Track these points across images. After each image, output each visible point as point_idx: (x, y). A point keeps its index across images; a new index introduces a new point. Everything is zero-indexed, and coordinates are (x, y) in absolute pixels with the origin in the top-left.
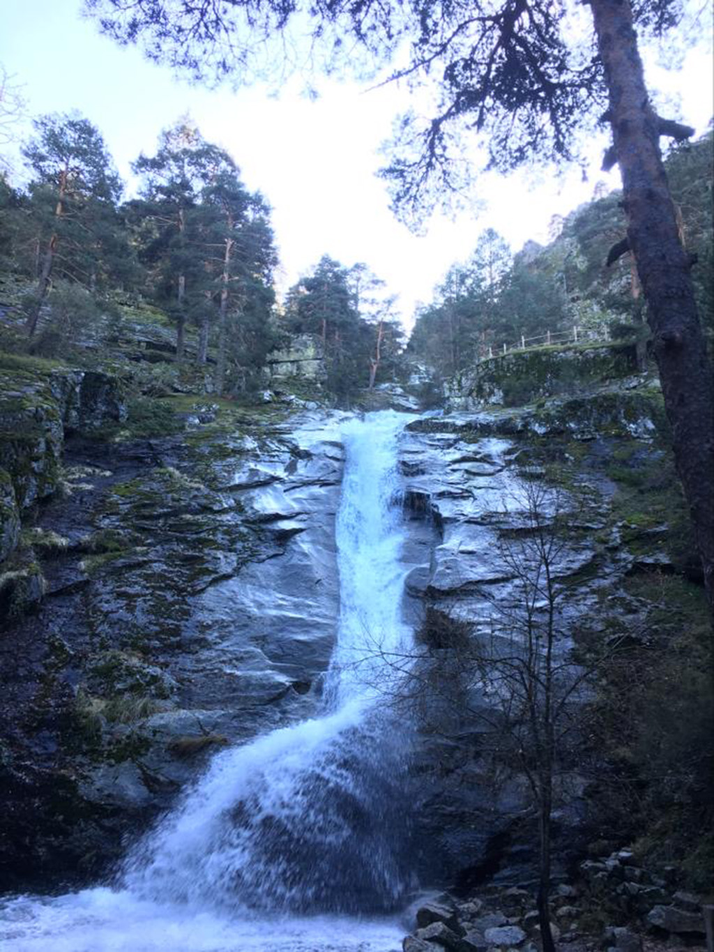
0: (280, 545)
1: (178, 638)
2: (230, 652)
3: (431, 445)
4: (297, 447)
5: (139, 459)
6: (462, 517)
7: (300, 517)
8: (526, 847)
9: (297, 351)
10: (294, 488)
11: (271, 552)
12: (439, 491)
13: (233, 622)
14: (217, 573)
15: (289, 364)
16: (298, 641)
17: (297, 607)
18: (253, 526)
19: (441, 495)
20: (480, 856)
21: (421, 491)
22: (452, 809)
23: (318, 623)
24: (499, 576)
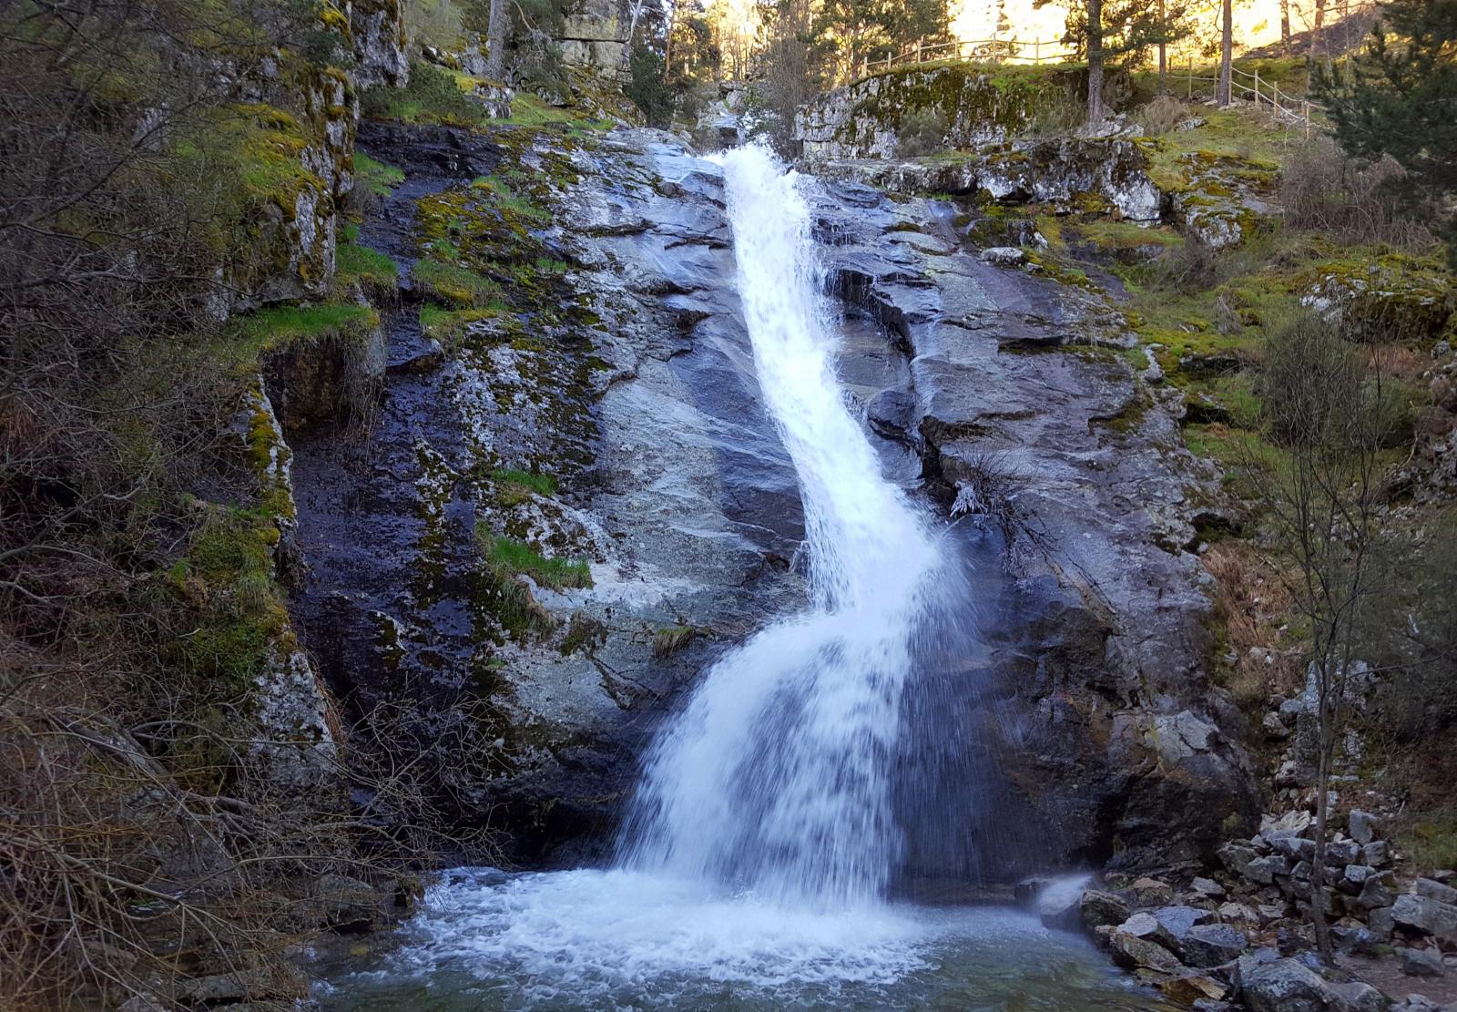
0: (684, 336)
1: (592, 468)
2: (672, 498)
3: (848, 200)
4: (658, 179)
5: (440, 160)
6: (935, 316)
7: (697, 293)
8: (1145, 821)
9: (593, 20)
10: (676, 244)
11: (676, 348)
12: (886, 273)
13: (660, 450)
14: (614, 367)
15: (580, 44)
16: (758, 490)
17: (735, 436)
18: (642, 298)
19: (889, 278)
20: (1090, 830)
21: (860, 271)
22: (1044, 758)
23: (775, 465)
24: (1021, 408)
